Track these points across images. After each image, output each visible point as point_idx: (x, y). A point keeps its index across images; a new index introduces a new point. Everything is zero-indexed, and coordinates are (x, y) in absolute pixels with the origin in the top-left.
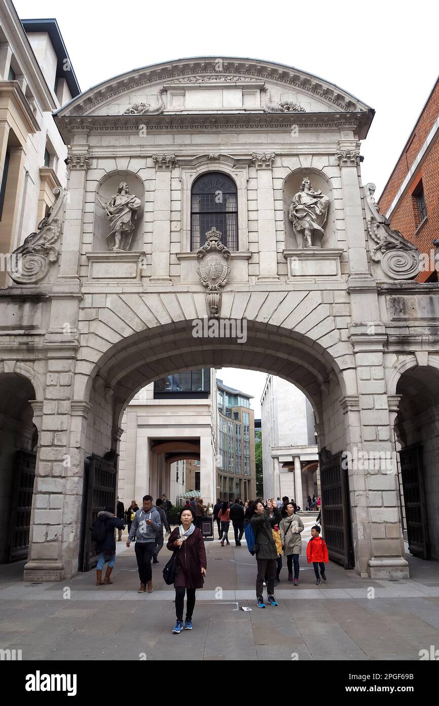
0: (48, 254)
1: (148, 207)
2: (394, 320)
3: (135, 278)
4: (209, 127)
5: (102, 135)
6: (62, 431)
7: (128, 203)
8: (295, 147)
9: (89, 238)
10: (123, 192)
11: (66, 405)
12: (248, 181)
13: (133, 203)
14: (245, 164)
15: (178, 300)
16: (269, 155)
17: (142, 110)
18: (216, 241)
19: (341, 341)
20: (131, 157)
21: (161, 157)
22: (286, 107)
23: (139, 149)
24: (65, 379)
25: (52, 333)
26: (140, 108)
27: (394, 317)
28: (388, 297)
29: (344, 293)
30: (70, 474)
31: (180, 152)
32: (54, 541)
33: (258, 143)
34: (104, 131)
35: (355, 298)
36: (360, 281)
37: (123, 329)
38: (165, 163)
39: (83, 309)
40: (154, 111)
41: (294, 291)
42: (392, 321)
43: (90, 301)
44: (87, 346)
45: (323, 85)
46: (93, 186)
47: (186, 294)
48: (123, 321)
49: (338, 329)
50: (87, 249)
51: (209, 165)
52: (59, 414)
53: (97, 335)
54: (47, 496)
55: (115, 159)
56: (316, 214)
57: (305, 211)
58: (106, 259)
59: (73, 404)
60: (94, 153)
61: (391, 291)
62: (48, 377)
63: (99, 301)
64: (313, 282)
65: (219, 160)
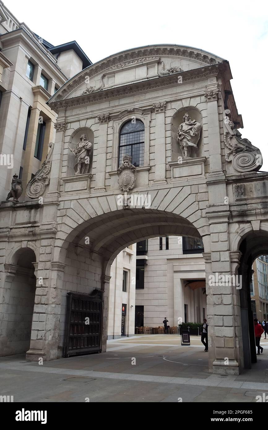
0: (45, 181)
1: (95, 147)
2: (237, 200)
3: (86, 189)
4: (128, 92)
5: (72, 109)
6: (46, 279)
7: (84, 146)
8: (179, 95)
9: (65, 169)
10: (83, 140)
11: (49, 264)
12: (150, 122)
13: (87, 146)
14: (148, 111)
15: (107, 200)
16: (163, 103)
17: (91, 91)
18: (127, 162)
19: (202, 217)
20: (87, 119)
21: (102, 116)
22: (171, 71)
23: (91, 113)
24: (48, 250)
25: (43, 225)
26: (90, 90)
27: (237, 199)
28: (234, 185)
29: (205, 185)
30: (50, 302)
31: (113, 111)
32: (41, 339)
33: (157, 97)
34: (73, 106)
35: (212, 188)
36: (215, 177)
37: (78, 219)
38: (105, 119)
39: (59, 210)
40: (97, 90)
41: (174, 187)
42: (236, 201)
43: (63, 205)
44: (61, 231)
45: (194, 51)
46: (67, 139)
47: (112, 196)
48: (79, 215)
49: (200, 209)
50: (64, 175)
51: (129, 116)
52: (45, 269)
53: (66, 224)
54: (38, 314)
55: (79, 122)
56: (191, 136)
57: (183, 135)
58: (72, 180)
59: (53, 264)
60: (68, 120)
61: (236, 181)
62: (41, 250)
63: (67, 204)
64: (186, 180)
65: (134, 112)
